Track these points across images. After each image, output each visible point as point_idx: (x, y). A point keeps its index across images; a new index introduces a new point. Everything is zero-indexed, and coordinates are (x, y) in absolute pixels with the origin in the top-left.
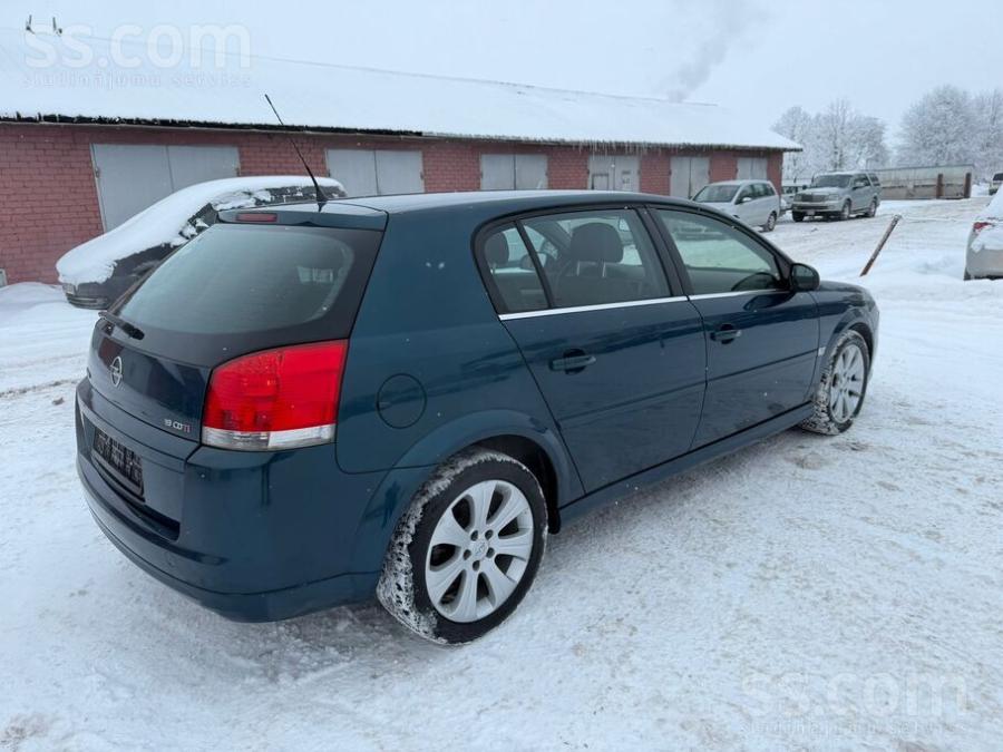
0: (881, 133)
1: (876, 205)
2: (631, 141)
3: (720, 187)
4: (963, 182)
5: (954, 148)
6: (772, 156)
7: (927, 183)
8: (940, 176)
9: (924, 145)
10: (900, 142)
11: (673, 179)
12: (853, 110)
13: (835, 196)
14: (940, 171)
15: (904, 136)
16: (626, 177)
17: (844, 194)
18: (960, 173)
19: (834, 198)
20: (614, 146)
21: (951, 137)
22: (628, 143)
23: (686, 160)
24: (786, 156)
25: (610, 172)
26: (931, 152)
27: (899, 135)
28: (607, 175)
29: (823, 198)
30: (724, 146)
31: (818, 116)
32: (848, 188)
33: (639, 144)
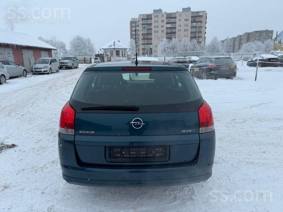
0: (65, 46)
1: (78, 65)
2: (11, 43)
3: (43, 59)
4: (90, 60)
5: (83, 51)
6: (49, 50)
7: (82, 60)
8: (84, 58)
9: (76, 50)
10: (70, 48)
11: (24, 56)
12: (57, 39)
13: (70, 63)
14: (84, 57)
15: (71, 47)
16: (9, 55)
17: (72, 62)
18: (89, 57)
19: (69, 63)
20: (5, 44)
21: (82, 48)
22: (10, 44)
23: (26, 51)
24: (52, 51)
25: (4, 53)
26: (78, 52)
27: (69, 47)
28: (3, 54)
29: (66, 63)
30: (38, 47)
31: (47, 40)
32: (72, 61)
33: (13, 44)
